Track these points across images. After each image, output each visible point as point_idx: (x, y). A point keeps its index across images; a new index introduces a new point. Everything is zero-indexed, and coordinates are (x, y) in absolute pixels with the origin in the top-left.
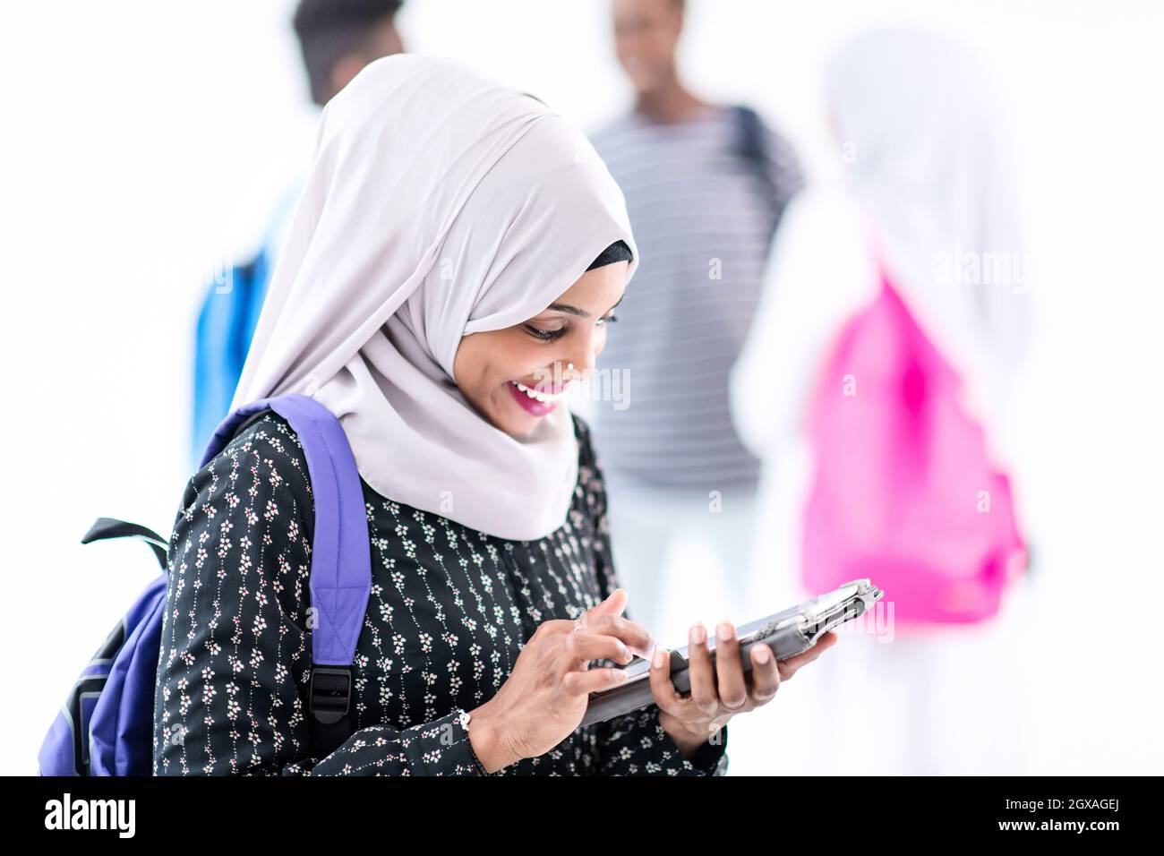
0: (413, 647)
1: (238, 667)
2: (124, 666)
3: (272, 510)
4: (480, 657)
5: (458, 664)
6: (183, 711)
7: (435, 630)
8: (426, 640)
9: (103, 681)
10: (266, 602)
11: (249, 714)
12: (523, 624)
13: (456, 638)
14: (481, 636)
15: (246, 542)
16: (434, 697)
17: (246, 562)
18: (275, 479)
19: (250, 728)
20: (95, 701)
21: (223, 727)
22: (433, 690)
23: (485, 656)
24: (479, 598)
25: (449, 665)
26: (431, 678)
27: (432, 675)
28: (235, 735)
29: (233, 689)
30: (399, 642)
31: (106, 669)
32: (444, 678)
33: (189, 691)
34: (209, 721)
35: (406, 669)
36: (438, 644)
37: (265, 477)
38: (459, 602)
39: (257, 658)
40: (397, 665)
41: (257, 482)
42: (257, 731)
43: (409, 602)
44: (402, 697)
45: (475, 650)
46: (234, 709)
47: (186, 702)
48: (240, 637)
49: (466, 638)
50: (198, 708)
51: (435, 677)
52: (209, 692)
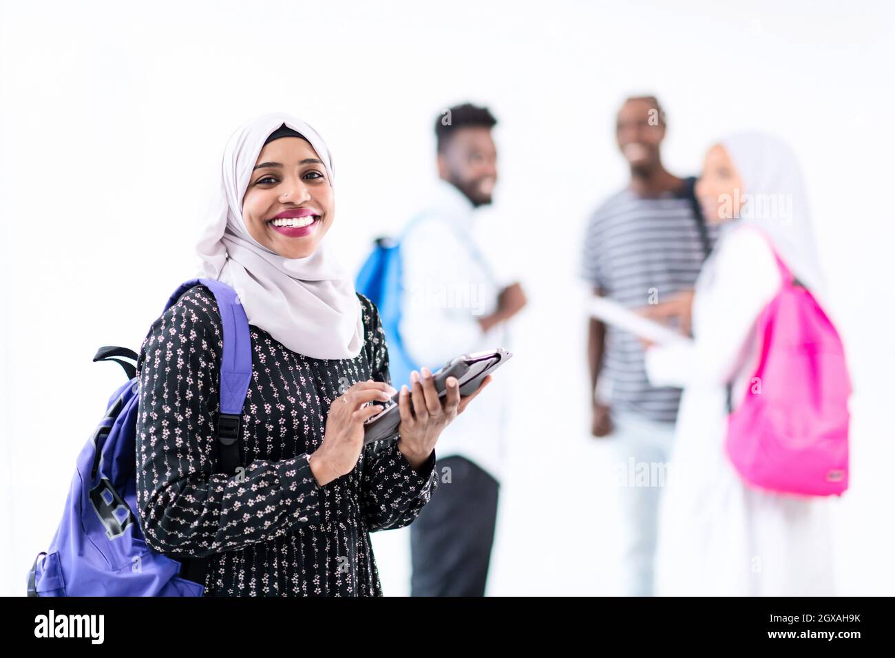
0: (261, 410)
1: (180, 418)
2: (121, 422)
3: (193, 335)
4: (296, 418)
6: (152, 444)
7: (273, 402)
8: (268, 408)
9: (110, 429)
10: (192, 382)
13: (284, 406)
14: (297, 406)
15: (180, 352)
17: (181, 362)
18: (194, 318)
20: (106, 439)
22: (271, 434)
23: (299, 417)
24: (298, 387)
25: (280, 420)
26: (270, 428)
27: (271, 426)
29: (178, 431)
30: (254, 408)
31: (112, 423)
33: (155, 433)
37: (188, 318)
38: (286, 387)
39: (189, 412)
40: (253, 419)
41: (185, 320)
42: (192, 454)
43: (260, 388)
44: (255, 437)
45: (294, 413)
46: (179, 442)
47: (154, 439)
48: (180, 402)
49: (289, 407)
51: (272, 427)
52: (166, 433)
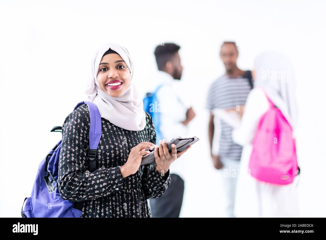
1: (73, 150)
3: (79, 121)
4: (118, 150)
5: (113, 151)
6: (64, 160)
7: (109, 145)
8: (107, 147)
9: (52, 154)
10: (78, 138)
11: (76, 160)
12: (128, 147)
13: (113, 146)
14: (118, 146)
15: (74, 127)
16: (109, 158)
17: (74, 130)
18: (79, 115)
19: (76, 163)
20: (50, 158)
21: (71, 162)
22: (108, 156)
23: (119, 150)
24: (119, 140)
25: (112, 151)
26: (108, 154)
27: (108, 153)
28: (73, 164)
29: (73, 155)
30: (102, 147)
31: (53, 152)
32: (111, 154)
33: (65, 155)
34: (68, 161)
35: (103, 152)
36: (110, 147)
38: (114, 140)
39: (77, 148)
40: (102, 151)
41: (76, 116)
42: (77, 163)
43: (104, 140)
44: (103, 158)
45: (117, 149)
46: (73, 159)
47: (64, 158)
48: (74, 145)
49: (115, 146)
50: (66, 159)
52: (68, 155)
